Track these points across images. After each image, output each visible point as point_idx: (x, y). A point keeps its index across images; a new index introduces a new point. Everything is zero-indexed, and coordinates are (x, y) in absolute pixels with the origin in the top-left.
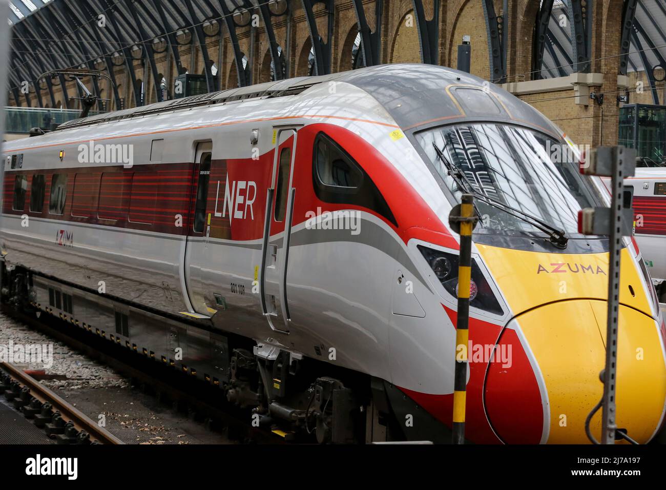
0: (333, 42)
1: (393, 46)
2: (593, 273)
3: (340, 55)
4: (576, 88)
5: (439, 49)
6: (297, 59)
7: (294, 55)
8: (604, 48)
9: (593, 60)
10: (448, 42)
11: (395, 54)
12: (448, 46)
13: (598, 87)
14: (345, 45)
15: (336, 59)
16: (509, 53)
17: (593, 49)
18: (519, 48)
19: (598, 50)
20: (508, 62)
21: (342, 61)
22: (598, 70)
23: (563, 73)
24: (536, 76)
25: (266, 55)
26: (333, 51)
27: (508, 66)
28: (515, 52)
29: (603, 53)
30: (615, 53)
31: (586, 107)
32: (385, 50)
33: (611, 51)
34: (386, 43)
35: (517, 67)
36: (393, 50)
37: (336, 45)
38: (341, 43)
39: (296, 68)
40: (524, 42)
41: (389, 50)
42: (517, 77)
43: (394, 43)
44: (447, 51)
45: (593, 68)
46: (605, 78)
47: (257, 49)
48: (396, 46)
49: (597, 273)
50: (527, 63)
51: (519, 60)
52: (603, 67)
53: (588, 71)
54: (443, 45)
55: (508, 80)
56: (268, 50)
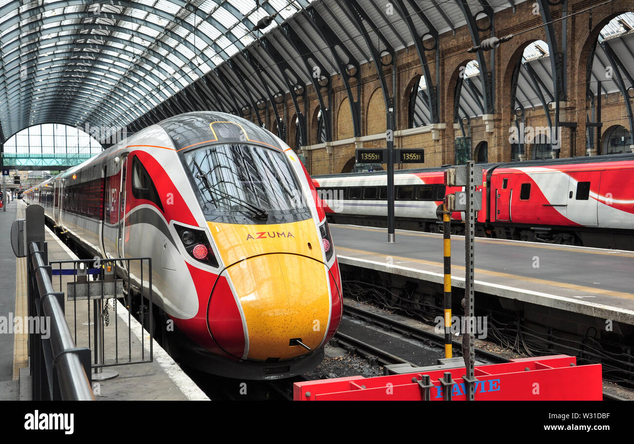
0: (307, 115)
1: (338, 116)
2: (285, 237)
3: (311, 121)
4: (432, 131)
5: (361, 116)
6: (290, 124)
7: (288, 123)
8: (446, 111)
9: (440, 116)
10: (365, 112)
11: (339, 119)
12: (365, 114)
13: (443, 130)
14: (314, 116)
15: (309, 123)
16: (397, 116)
17: (440, 111)
18: (402, 113)
19: (443, 111)
20: (397, 120)
21: (312, 124)
22: (443, 122)
23: (424, 124)
24: (411, 127)
25: (274, 123)
26: (308, 119)
27: (397, 123)
28: (400, 115)
29: (446, 113)
30: (452, 112)
31: (438, 140)
32: (334, 118)
33: (449, 112)
34: (334, 114)
35: (401, 123)
36: (338, 118)
37: (309, 116)
38: (312, 115)
39: (290, 129)
40: (404, 110)
41: (336, 118)
42: (401, 128)
43: (338, 114)
44: (365, 117)
45: (441, 121)
46: (447, 125)
47: (270, 120)
48: (339, 116)
49: (288, 237)
50: (406, 121)
51: (402, 119)
52: (446, 120)
53: (438, 122)
54: (363, 114)
55: (397, 129)
56: (275, 121)
